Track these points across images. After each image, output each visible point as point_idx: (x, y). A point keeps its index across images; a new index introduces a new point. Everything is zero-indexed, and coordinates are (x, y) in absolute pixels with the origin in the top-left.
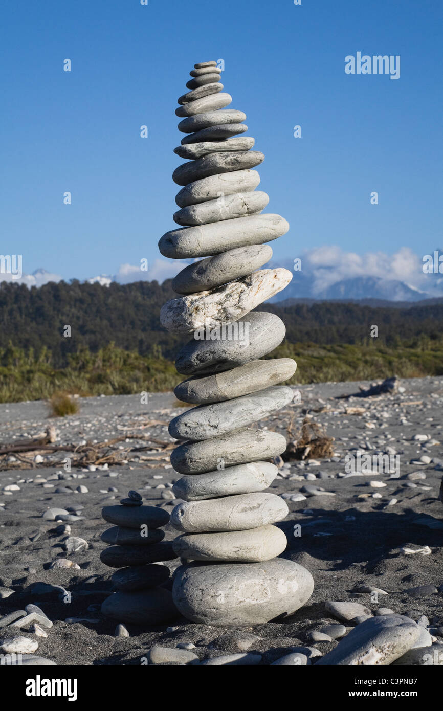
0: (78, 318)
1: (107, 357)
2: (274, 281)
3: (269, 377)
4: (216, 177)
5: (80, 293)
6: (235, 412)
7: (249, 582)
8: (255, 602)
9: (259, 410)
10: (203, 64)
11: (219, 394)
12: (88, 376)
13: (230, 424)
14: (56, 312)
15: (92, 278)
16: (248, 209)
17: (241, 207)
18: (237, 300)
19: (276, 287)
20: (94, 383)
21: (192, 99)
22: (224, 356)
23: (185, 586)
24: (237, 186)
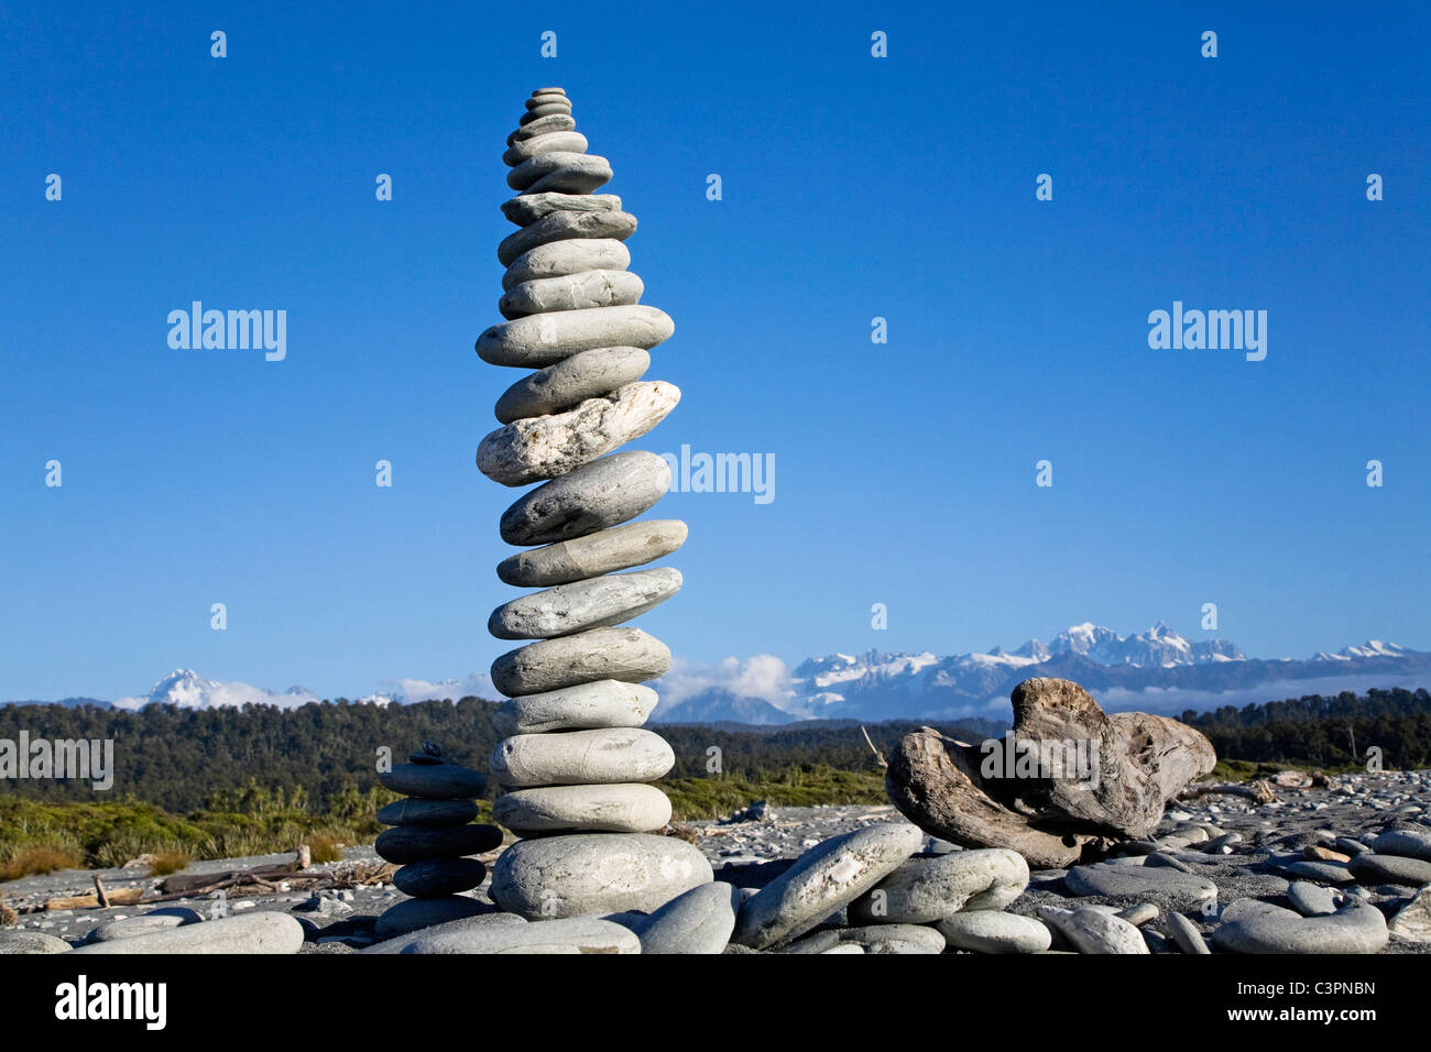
0: (345, 750)
1: (382, 798)
2: (655, 396)
3: (647, 540)
4: (565, 243)
5: (349, 717)
6: (594, 592)
7: (617, 856)
8: (624, 890)
9: (631, 590)
10: (546, 90)
11: (569, 564)
12: (356, 824)
13: (586, 609)
14: (315, 742)
15: (364, 697)
16: (613, 294)
17: (602, 289)
18: (598, 421)
19: (657, 406)
20: (364, 834)
21: (528, 136)
22: (578, 503)
23: (513, 865)
24: (596, 258)
